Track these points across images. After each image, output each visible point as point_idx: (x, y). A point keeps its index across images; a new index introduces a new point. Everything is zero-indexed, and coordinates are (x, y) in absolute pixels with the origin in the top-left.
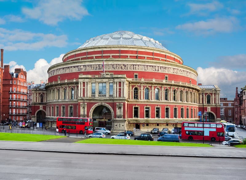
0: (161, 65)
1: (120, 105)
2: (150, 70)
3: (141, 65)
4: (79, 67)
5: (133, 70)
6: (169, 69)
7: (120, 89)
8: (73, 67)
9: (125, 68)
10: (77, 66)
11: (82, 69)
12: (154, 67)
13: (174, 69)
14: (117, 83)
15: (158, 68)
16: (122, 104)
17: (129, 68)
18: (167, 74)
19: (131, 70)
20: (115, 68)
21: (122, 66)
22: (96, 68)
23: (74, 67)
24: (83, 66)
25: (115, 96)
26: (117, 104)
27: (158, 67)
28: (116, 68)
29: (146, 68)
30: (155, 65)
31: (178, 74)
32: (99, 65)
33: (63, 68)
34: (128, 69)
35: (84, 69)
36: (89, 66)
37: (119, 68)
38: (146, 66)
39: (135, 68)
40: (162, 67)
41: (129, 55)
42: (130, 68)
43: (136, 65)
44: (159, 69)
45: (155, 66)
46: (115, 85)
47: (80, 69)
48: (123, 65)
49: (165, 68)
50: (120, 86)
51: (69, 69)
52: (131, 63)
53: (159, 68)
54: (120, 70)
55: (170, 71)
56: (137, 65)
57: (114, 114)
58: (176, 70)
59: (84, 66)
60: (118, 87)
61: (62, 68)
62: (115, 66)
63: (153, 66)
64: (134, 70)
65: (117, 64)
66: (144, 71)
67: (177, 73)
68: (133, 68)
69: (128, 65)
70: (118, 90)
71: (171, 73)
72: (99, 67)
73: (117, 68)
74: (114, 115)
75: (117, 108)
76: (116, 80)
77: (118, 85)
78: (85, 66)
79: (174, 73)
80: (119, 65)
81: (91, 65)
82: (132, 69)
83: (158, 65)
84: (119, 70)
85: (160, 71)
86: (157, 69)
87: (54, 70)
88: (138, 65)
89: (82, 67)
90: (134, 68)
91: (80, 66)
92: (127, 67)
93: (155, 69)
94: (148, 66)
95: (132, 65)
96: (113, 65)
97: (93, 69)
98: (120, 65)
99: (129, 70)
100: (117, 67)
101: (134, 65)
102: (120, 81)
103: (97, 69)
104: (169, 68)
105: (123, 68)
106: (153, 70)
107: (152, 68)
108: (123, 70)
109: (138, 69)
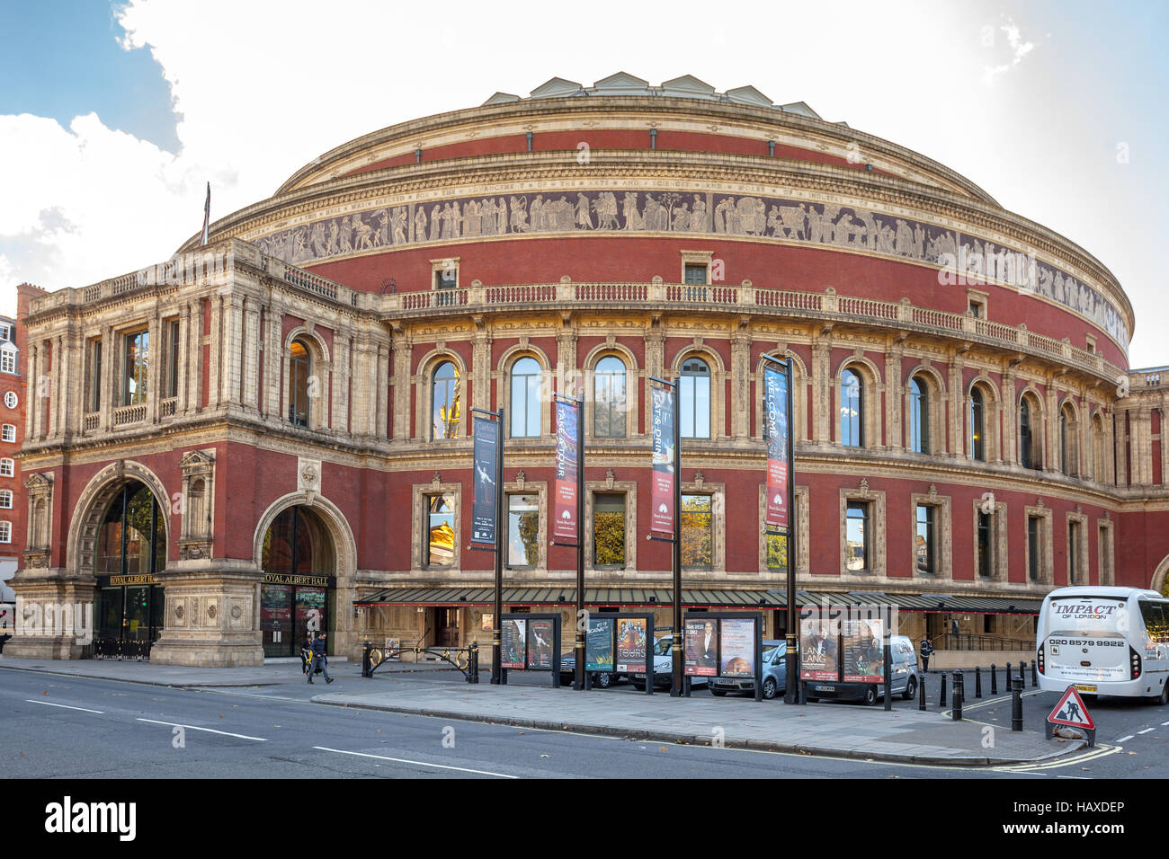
0: (647, 183)
2: (548, 227)
3: (478, 199)
5: (423, 243)
6: (725, 205)
9: (372, 238)
12: (584, 200)
13: (770, 203)
15: (620, 207)
17: (398, 233)
18: (700, 244)
19: (411, 245)
20: (318, 246)
21: (357, 224)
26: (185, 455)
27: (620, 195)
28: (324, 246)
29: (519, 216)
30: (589, 184)
31: (815, 244)
34: (396, 238)
37: (338, 243)
38: (515, 204)
39: (442, 222)
40: (656, 195)
42: (405, 231)
43: (442, 203)
44: (630, 212)
45: (593, 195)
48: (366, 216)
49: (687, 199)
52: (413, 198)
53: (630, 201)
54: (347, 253)
55: (736, 221)
56: (451, 202)
58: (792, 217)
62: (317, 237)
63: (572, 197)
64: (435, 242)
65: (326, 222)
66: (501, 235)
67: (806, 236)
68: (427, 230)
69: (390, 210)
71: (742, 237)
73: (331, 243)
79: (770, 232)
80: (339, 220)
82: (420, 232)
83: (621, 184)
84: (340, 257)
85: (635, 228)
86: (614, 211)
88: (463, 202)
90: (435, 229)
92: (389, 227)
93: (594, 217)
94: (531, 197)
95: (418, 205)
96: (306, 231)
98: (346, 220)
99: (399, 245)
100: (328, 236)
101: (428, 207)
104: (718, 198)
105: (366, 238)
106: (578, 226)
107: (570, 206)
108: (363, 252)
109: (458, 232)
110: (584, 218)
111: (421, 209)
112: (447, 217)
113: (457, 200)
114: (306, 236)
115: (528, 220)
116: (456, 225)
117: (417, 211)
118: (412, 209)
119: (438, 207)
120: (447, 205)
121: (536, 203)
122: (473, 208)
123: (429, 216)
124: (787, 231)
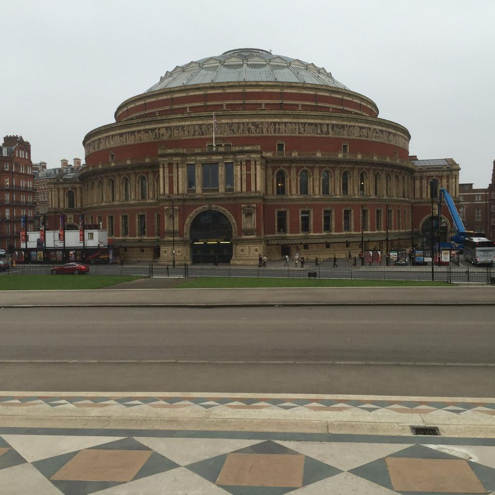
0: (334, 122)
1: (249, 207)
2: (310, 134)
3: (290, 123)
4: (157, 131)
5: (273, 134)
6: (351, 128)
7: (249, 176)
8: (142, 132)
9: (256, 131)
10: (153, 130)
11: (163, 135)
12: (319, 126)
13: (361, 128)
14: (241, 162)
15: (328, 129)
16: (255, 205)
17: (265, 130)
18: (346, 140)
19: (269, 135)
20: (235, 131)
21: (250, 125)
22: (195, 131)
23: (146, 131)
24: (164, 129)
25: (239, 189)
26: (243, 206)
27: (328, 125)
28: (238, 131)
29: (302, 129)
30: (320, 121)
31: (369, 139)
32: (200, 125)
33: (121, 135)
34: (264, 132)
35: (168, 135)
36: (177, 127)
37: (243, 131)
38: (301, 126)
39: (279, 129)
40: (336, 125)
41: (264, 102)
42: (268, 130)
43: (279, 123)
44: (330, 130)
45: (321, 125)
46: (239, 167)
47: (158, 136)
48: (253, 124)
49: (343, 127)
50: (248, 169)
51: (135, 136)
52: (270, 120)
53: (330, 127)
54: (246, 134)
55: (354, 133)
57: (236, 226)
58: (365, 131)
59: (167, 128)
60: (244, 172)
61: (117, 135)
62: (234, 127)
63: (316, 125)
64: (277, 135)
65: (239, 123)
66: (297, 134)
67: (367, 137)
68: (275, 131)
69: (262, 123)
70: (244, 177)
71: (355, 138)
72: (201, 129)
73: (240, 130)
74: (236, 230)
75: (244, 215)
76: (240, 157)
77: (244, 168)
78: (170, 128)
79: (360, 136)
80: (243, 123)
81: (183, 127)
82: (272, 131)
83: (328, 122)
84: (244, 135)
85: (331, 135)
86: (326, 130)
87: (99, 139)
88: (286, 123)
89: (163, 131)
90: (277, 131)
91: (159, 129)
92: (262, 128)
93: (321, 131)
94: (305, 124)
95: (271, 123)
96: (230, 125)
97: (187, 134)
98: (246, 124)
99: (265, 134)
100: (239, 128)
101: (275, 123)
102: (248, 159)
103: (197, 133)
104: (350, 126)
105: (254, 131)
106: (318, 134)
107: (315, 127)
108: (252, 135)
109: (284, 133)
110: (319, 131)
111: (272, 124)
112: (281, 127)
113: (284, 123)
114: (230, 126)
115: (304, 131)
116: (284, 130)
117: (271, 124)
118: (269, 123)
119: (278, 124)
120: (281, 124)
121: (306, 126)
122: (288, 126)
123: (275, 127)
124: (364, 136)
